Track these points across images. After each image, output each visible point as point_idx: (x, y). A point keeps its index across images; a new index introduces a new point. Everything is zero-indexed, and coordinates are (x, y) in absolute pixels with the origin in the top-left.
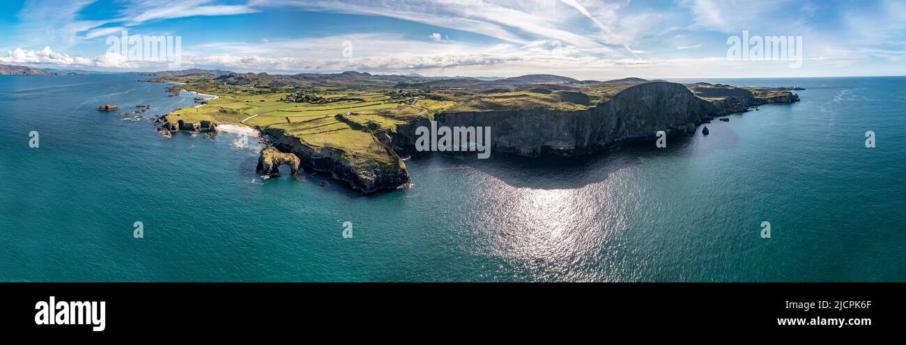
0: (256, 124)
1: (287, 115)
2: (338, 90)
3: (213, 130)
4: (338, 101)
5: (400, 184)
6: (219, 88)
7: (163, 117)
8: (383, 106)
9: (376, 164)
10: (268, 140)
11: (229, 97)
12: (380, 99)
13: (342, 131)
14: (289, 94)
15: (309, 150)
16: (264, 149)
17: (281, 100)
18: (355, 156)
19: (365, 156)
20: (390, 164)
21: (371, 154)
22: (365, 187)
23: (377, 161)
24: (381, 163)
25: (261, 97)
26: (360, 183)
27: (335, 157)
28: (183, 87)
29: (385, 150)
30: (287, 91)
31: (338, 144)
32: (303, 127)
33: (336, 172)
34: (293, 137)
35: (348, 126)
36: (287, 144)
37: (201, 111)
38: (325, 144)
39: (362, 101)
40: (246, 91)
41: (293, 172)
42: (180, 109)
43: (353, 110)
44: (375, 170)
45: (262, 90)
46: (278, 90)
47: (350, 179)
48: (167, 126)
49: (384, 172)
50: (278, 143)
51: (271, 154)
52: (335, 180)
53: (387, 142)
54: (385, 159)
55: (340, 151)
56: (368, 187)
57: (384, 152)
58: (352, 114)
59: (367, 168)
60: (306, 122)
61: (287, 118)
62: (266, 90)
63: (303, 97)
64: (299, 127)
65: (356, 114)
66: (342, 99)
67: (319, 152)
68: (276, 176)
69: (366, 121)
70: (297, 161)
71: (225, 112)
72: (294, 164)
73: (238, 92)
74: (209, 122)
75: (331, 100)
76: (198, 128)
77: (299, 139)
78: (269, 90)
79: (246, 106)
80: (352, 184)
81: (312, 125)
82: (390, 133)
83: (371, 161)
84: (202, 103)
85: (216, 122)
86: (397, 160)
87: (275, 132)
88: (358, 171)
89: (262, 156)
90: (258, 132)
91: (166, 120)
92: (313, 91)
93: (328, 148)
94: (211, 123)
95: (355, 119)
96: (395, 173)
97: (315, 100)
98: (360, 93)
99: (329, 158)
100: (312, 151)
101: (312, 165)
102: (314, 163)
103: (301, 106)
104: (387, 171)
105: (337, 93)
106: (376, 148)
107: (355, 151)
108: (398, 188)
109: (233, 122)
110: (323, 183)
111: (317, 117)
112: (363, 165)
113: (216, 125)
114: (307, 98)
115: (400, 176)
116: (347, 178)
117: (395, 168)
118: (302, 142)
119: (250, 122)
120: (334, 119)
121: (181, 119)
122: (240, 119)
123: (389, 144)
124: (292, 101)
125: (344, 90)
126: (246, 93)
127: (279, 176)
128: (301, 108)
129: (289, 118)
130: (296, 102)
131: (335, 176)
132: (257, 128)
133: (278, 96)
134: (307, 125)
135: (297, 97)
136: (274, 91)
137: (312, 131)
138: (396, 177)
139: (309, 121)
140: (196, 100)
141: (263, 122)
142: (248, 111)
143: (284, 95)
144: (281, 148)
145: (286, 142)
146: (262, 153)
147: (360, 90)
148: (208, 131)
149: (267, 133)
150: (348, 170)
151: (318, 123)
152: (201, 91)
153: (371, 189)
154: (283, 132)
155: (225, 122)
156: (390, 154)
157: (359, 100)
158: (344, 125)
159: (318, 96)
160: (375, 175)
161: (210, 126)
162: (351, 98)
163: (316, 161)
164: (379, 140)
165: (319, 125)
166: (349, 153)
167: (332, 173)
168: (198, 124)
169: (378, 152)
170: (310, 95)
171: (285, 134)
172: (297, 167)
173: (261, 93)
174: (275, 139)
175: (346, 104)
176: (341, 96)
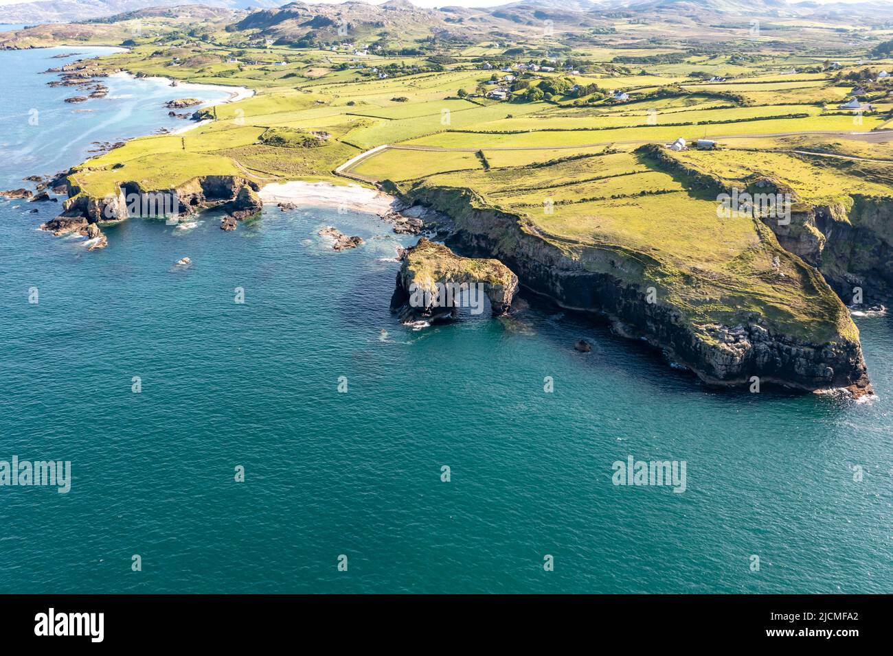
0: (382, 175)
1: (479, 143)
2: (654, 60)
3: (245, 204)
4: (651, 98)
5: (827, 384)
6: (248, 61)
7: (60, 181)
8: (816, 126)
9: (756, 309)
10: (421, 223)
11: (288, 91)
12: (805, 98)
13: (657, 197)
14: (487, 75)
15: (546, 250)
16: (411, 249)
17: (461, 94)
18: (687, 279)
19: (721, 282)
20: (805, 318)
21: (743, 279)
22: (710, 369)
23: (759, 303)
24: (773, 311)
25: (394, 87)
26: (696, 355)
27: (625, 275)
28: (115, 64)
29: (793, 274)
30: (481, 63)
31: (640, 236)
32: (529, 181)
33: (625, 318)
34: (497, 212)
35: (678, 186)
36: (481, 232)
37: (194, 144)
38: (596, 236)
39: (736, 101)
40: (343, 67)
41: (496, 309)
42: (117, 146)
43: (698, 133)
44: (748, 329)
45: (398, 61)
46: (449, 62)
47: (666, 340)
48: (84, 210)
49: (779, 338)
50: (452, 231)
51: (433, 261)
52: (620, 338)
53: (806, 248)
54: (791, 300)
55: (642, 260)
56: (720, 370)
57: (788, 280)
58: (695, 145)
59: (725, 319)
60: (541, 166)
61: (480, 154)
62: (409, 61)
63: (534, 83)
64: (517, 182)
65: (710, 147)
66: (663, 94)
67: (576, 257)
68: (448, 321)
69: (741, 173)
70: (508, 281)
71: (279, 141)
72: (500, 289)
73: (317, 72)
74: (231, 180)
75: (624, 97)
76: (194, 202)
77: (517, 217)
78: (419, 62)
79: (345, 120)
80: (672, 355)
81: (558, 176)
82: (823, 218)
83: (741, 300)
84: (197, 117)
85: (254, 178)
86: (833, 311)
87: (442, 198)
88: (693, 322)
89: (404, 268)
90: (392, 200)
91: (74, 191)
92: (568, 64)
93: (604, 249)
94: (238, 183)
95: (702, 164)
96: (819, 349)
97: (573, 94)
98: (734, 70)
99: (605, 276)
100: (553, 254)
101: (554, 293)
102: (559, 288)
103: (523, 115)
104: (789, 337)
105: (650, 68)
106: (763, 263)
107: (692, 264)
108: (818, 392)
109: (310, 174)
110: (582, 343)
111: (575, 153)
112: (712, 307)
113: (255, 187)
114: (546, 87)
115: (834, 362)
116: (656, 336)
117: (821, 334)
118: (525, 229)
119: (362, 172)
120: (632, 159)
121: (128, 179)
122: (329, 160)
123: (814, 258)
124: (496, 98)
125: (674, 59)
126: (343, 75)
127: (456, 321)
128: (526, 119)
129: (486, 154)
130: (509, 100)
131: (619, 327)
132: (387, 186)
133: (450, 81)
134: (543, 176)
135: (514, 86)
136: (437, 65)
137: (560, 195)
138: (818, 360)
139: (551, 164)
140: (173, 108)
141: (405, 170)
142: (353, 136)
143: (469, 80)
144: (461, 245)
145: (476, 228)
146: (403, 259)
147: (734, 61)
148: (230, 209)
149: (417, 203)
150: (662, 314)
151: (578, 170)
152: (186, 72)
153: (729, 376)
154: (467, 198)
155: (282, 173)
156: (809, 288)
157: (727, 97)
158: (664, 180)
159: (583, 81)
160: (745, 342)
161: (236, 191)
162: (694, 89)
163: (567, 282)
164: (780, 238)
165: (582, 177)
166: (671, 268)
167: (612, 317)
168: (195, 189)
169: (768, 277)
170: (558, 78)
171: (475, 205)
172: (508, 297)
173: (392, 71)
174: (442, 219)
175: (676, 110)
176: (662, 81)
